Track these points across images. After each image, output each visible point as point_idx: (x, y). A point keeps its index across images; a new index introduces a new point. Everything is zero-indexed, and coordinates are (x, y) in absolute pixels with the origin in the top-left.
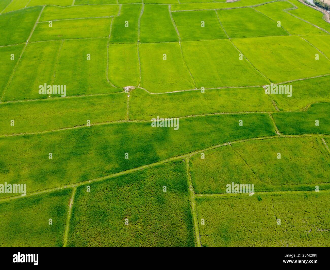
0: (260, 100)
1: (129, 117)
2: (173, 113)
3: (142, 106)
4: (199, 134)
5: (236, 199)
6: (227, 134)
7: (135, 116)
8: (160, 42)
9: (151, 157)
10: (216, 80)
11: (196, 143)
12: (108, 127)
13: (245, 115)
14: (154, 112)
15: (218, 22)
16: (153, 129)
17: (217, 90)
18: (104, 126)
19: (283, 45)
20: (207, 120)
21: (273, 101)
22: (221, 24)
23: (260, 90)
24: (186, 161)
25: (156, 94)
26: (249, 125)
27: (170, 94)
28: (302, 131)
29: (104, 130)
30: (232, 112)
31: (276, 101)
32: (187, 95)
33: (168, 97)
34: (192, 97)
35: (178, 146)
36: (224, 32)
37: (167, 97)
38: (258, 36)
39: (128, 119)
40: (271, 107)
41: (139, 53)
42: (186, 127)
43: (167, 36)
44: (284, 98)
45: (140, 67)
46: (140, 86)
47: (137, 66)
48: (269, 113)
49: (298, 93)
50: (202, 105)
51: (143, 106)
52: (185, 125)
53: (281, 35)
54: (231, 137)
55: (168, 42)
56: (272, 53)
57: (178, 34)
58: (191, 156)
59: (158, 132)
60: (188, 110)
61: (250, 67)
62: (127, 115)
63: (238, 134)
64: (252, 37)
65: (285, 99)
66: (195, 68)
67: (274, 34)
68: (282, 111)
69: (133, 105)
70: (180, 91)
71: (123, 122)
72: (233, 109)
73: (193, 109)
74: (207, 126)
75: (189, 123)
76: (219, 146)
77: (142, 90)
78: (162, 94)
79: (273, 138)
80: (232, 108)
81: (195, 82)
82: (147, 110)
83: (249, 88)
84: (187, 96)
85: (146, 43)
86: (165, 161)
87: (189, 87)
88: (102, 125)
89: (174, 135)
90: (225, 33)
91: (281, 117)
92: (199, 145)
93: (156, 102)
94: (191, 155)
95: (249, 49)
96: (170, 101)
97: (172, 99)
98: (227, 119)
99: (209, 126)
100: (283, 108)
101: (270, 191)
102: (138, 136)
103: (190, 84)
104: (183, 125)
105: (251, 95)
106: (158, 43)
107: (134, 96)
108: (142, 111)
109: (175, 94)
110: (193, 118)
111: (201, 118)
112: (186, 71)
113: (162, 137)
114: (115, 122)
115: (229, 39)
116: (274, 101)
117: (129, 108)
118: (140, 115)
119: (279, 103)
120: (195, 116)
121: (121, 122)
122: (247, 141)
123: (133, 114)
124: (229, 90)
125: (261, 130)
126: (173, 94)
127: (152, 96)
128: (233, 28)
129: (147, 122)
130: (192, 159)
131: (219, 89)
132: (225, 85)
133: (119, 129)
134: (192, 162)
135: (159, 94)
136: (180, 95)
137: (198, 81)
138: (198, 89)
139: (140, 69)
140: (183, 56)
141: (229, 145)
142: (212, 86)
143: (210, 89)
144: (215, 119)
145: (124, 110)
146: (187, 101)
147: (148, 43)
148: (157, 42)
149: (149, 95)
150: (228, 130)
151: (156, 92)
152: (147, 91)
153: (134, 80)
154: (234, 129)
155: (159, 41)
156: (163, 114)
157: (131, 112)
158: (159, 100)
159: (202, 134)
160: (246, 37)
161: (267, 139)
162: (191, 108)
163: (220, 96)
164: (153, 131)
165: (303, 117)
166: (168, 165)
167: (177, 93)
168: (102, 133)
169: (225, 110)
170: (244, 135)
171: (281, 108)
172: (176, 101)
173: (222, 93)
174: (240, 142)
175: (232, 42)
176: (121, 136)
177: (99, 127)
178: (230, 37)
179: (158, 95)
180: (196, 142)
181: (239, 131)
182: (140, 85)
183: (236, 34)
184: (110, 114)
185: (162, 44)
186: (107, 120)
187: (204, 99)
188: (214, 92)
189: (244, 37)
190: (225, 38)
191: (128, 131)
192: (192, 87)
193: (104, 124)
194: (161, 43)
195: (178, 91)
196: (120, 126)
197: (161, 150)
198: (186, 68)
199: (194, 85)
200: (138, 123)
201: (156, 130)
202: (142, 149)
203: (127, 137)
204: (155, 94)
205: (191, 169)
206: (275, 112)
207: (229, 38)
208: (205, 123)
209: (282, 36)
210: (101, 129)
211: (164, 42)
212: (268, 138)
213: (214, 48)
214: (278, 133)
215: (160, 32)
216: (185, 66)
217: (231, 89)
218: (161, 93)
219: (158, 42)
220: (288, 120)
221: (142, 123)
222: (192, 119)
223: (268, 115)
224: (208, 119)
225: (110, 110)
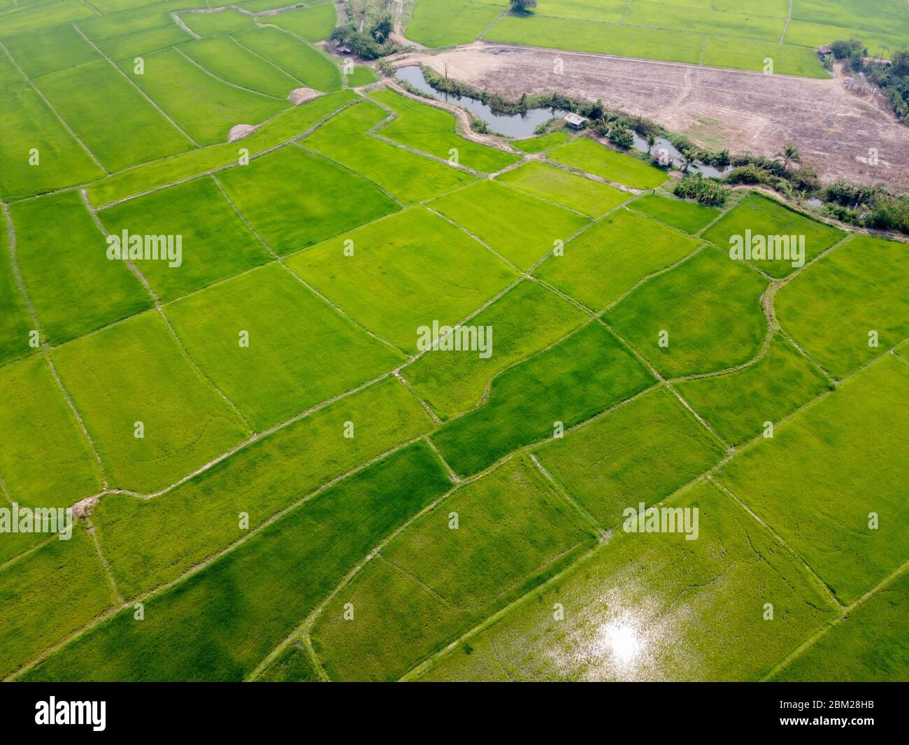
0: (400, 411)
1: (122, 593)
2: (228, 530)
3: (140, 544)
4: (307, 558)
5: (428, 675)
6: (364, 529)
7: (135, 583)
8: (105, 326)
9: (223, 675)
10: (292, 391)
11: (308, 587)
12: (84, 646)
13: (382, 463)
14: (180, 549)
15: (231, 213)
16: (196, 601)
17: (304, 419)
18: (73, 646)
19: (399, 242)
20: (311, 513)
21: (423, 403)
22: (242, 218)
23: (390, 384)
24: (305, 644)
25: (162, 494)
26: (398, 486)
27: (197, 479)
28: (492, 455)
29: (76, 658)
30: (355, 467)
31: (429, 400)
32: (240, 463)
33: (196, 489)
34: (253, 464)
35: (273, 616)
36: (259, 241)
37: (195, 491)
38: (339, 232)
39: (120, 600)
40: (425, 420)
41: (62, 383)
42: (272, 555)
43: (117, 297)
44: (440, 386)
45: (82, 426)
46: (110, 488)
47: (75, 425)
48: (426, 438)
49: (461, 364)
50: (284, 478)
51: (143, 545)
52: (266, 550)
53: (385, 215)
54: (375, 533)
55: (127, 317)
56: (384, 273)
57: (145, 282)
58: (310, 626)
59: (211, 602)
60: (259, 506)
61: (352, 329)
62: (115, 591)
63: (385, 519)
64: (327, 239)
65: (443, 388)
66: (230, 375)
67: (370, 217)
68: (447, 422)
69: (116, 551)
70: (219, 459)
71: (112, 614)
72: (354, 457)
73: (270, 497)
74: (316, 530)
75: (274, 541)
76: (358, 568)
77: (120, 498)
78: (177, 488)
79: (449, 497)
80: (352, 455)
81: (246, 416)
82: (160, 551)
83: (368, 388)
84: (242, 467)
85: (69, 340)
86: (260, 668)
87: (237, 438)
88: (66, 647)
89: (254, 590)
90: (261, 245)
91: (450, 438)
92: (318, 587)
93: (173, 518)
94: (309, 622)
95: (332, 277)
96: (206, 498)
97: (207, 491)
98: (351, 491)
99: (321, 527)
100: (445, 413)
101: (480, 623)
102: (168, 636)
103: (234, 427)
104: (264, 554)
105: (378, 404)
106: (102, 329)
107: (105, 527)
108: (146, 560)
109: (210, 471)
110: (278, 525)
111: (296, 514)
112: (211, 391)
113: (227, 611)
114: (92, 625)
115: (276, 259)
116: (425, 401)
117: (111, 567)
118: (146, 574)
119: (435, 404)
120: (281, 514)
121: (107, 616)
122: (407, 527)
123: (127, 578)
124: (329, 411)
125: (423, 489)
126: (205, 475)
127: (154, 503)
128: (275, 222)
129: (173, 586)
130: (314, 631)
131: (307, 417)
132: (316, 398)
133: (114, 639)
134: (318, 640)
135: (168, 489)
136: (222, 473)
137: (251, 411)
138: (261, 436)
139: (85, 432)
140: (186, 350)
141: (375, 555)
142: (288, 414)
143: (287, 424)
144: (327, 503)
145: (98, 579)
146: (248, 481)
147: (73, 338)
148: (98, 329)
149: (146, 505)
150: (363, 518)
151: (159, 489)
152: (136, 495)
153: (85, 474)
154: (374, 511)
155: (99, 322)
156: (203, 545)
157: (120, 578)
158: (178, 508)
159: (313, 555)
160: (315, 244)
161: (440, 503)
162: (264, 496)
163: (315, 434)
164: (197, 603)
165: (487, 419)
166: (270, 675)
167: (214, 467)
168: (77, 671)
169: (339, 469)
170: (397, 516)
171: (442, 415)
172: (222, 492)
173: (317, 423)
174: (394, 539)
175: (287, 267)
176: (126, 657)
177: (61, 657)
178: (278, 254)
179: (167, 494)
180: (308, 584)
181: (384, 510)
182: (106, 483)
183: (288, 239)
184: (69, 606)
185: (114, 329)
186: (70, 629)
187: (285, 458)
188: (300, 429)
189: (310, 243)
190: (268, 261)
191: (138, 635)
192: (243, 436)
193: (68, 641)
194: (109, 327)
195: (215, 462)
196: (111, 630)
197: (238, 645)
198: (208, 384)
199: (247, 425)
200: (153, 601)
201: (205, 600)
202: (194, 665)
203: (142, 652)
204: (160, 494)
205: (323, 658)
206: (436, 430)
207: (277, 257)
208: (310, 525)
209: (388, 216)
210: (69, 658)
211: (118, 321)
212: (440, 500)
213: (252, 298)
214: (456, 479)
215: (93, 291)
216: (203, 381)
217: (332, 405)
218: (173, 486)
219: (102, 327)
220: (464, 438)
221: (161, 596)
222: (277, 528)
223: (423, 442)
224: (312, 510)
225: (64, 595)
